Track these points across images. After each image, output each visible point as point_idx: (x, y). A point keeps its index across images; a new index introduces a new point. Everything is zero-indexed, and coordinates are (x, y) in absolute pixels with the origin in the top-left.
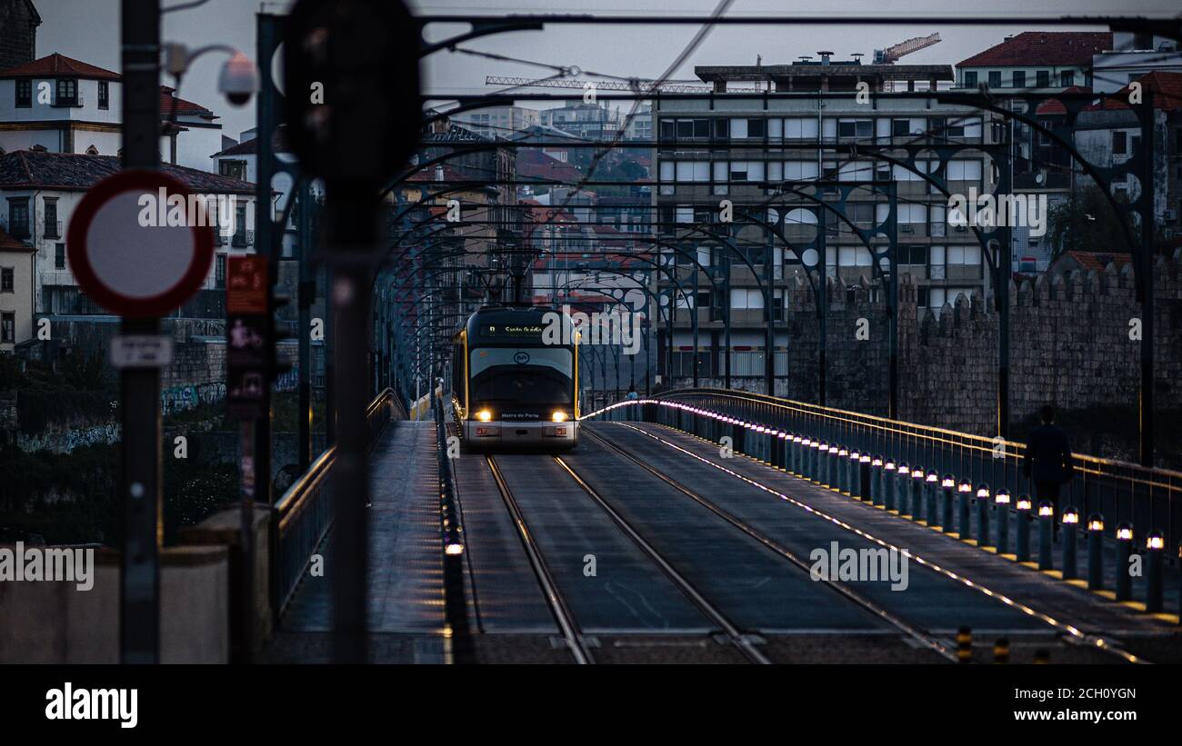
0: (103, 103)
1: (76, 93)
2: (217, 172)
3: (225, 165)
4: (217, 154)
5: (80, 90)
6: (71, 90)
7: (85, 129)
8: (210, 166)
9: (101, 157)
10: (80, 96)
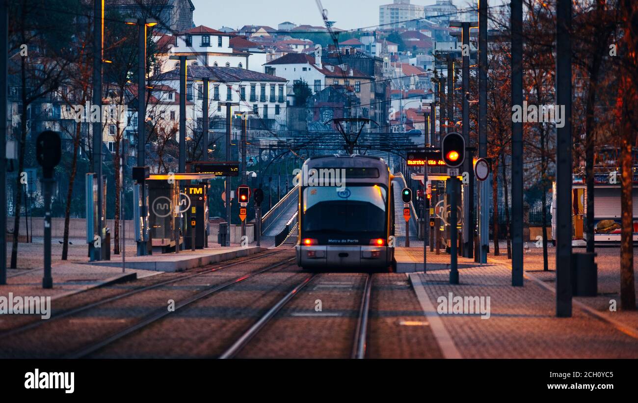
0: (220, 45)
1: (209, 41)
2: (264, 73)
3: (267, 69)
4: (264, 64)
5: (211, 40)
6: (207, 40)
7: (213, 55)
8: (262, 70)
9: (220, 67)
10: (211, 42)
